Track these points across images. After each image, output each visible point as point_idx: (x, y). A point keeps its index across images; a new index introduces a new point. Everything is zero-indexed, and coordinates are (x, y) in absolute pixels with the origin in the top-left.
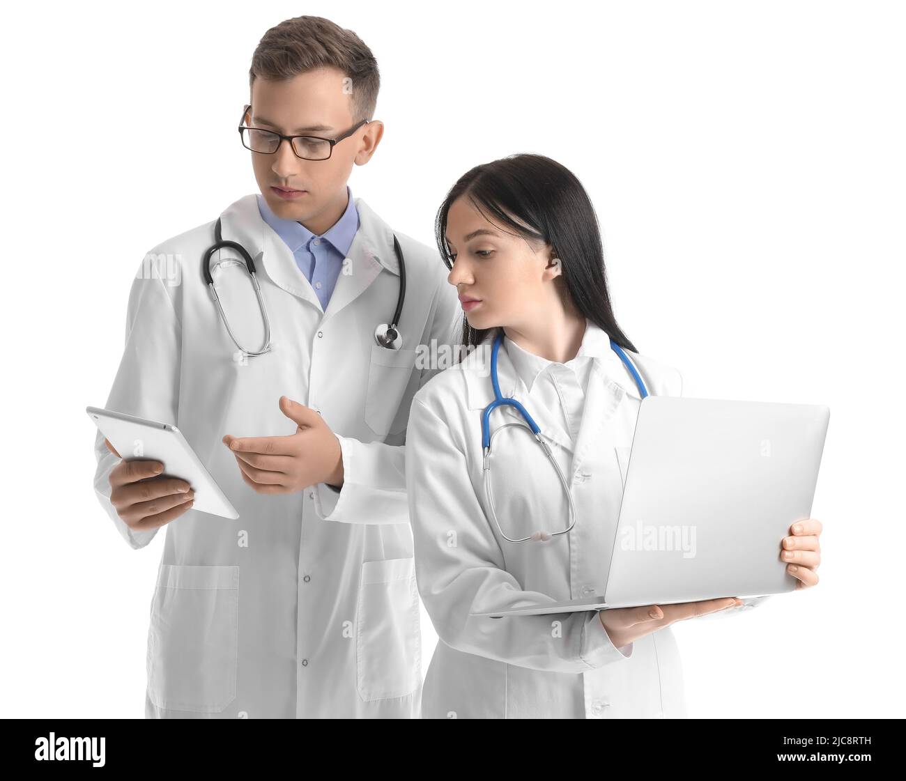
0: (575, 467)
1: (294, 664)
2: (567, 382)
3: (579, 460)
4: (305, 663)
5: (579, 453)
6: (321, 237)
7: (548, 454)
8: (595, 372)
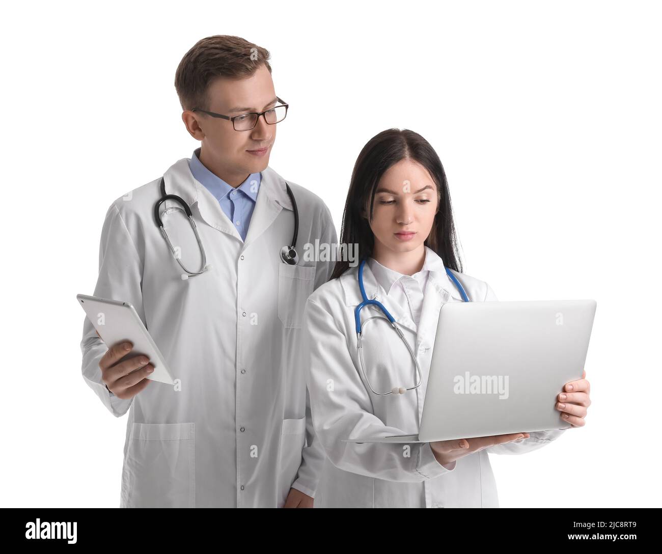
0: (419, 343)
1: (235, 488)
2: (413, 289)
3: (421, 338)
4: (243, 488)
5: (420, 334)
6: (238, 189)
7: (401, 336)
8: (430, 283)
